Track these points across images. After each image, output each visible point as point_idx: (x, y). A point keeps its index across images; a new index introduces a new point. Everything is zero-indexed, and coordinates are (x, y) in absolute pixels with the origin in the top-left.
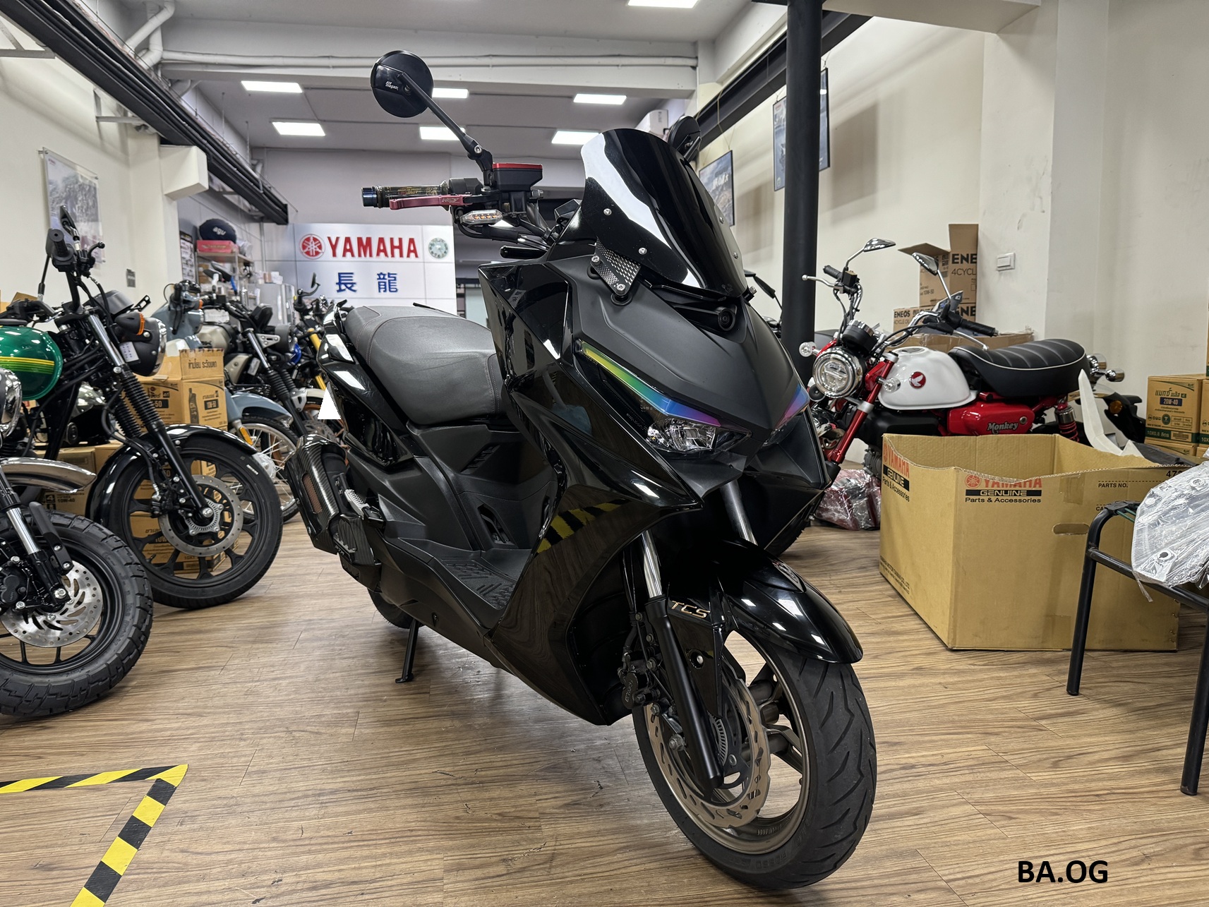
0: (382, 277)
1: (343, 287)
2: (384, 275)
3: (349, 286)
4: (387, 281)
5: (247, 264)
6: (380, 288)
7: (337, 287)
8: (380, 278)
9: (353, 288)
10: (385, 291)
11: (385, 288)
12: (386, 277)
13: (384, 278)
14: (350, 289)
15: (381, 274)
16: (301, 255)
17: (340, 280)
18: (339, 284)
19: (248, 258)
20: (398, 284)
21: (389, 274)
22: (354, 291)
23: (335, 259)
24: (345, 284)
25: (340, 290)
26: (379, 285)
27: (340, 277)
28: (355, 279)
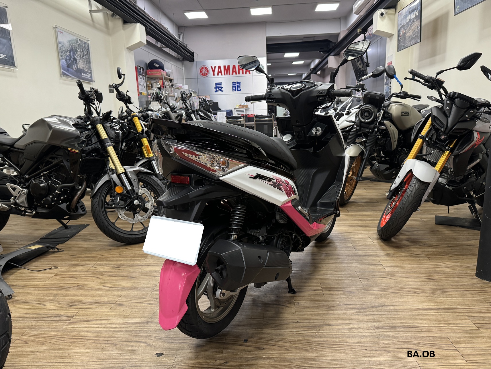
0: (234, 84)
1: (217, 89)
2: (235, 83)
3: (220, 89)
4: (236, 86)
5: (171, 80)
6: (233, 89)
7: (215, 90)
8: (233, 85)
9: (222, 90)
10: (235, 91)
11: (236, 89)
12: (236, 84)
13: (235, 85)
14: (220, 90)
15: (234, 82)
16: (200, 76)
17: (216, 86)
18: (216, 88)
19: (171, 77)
20: (241, 87)
21: (237, 82)
22: (222, 91)
23: (214, 77)
24: (218, 88)
25: (216, 91)
26: (233, 88)
27: (216, 85)
28: (223, 85)
